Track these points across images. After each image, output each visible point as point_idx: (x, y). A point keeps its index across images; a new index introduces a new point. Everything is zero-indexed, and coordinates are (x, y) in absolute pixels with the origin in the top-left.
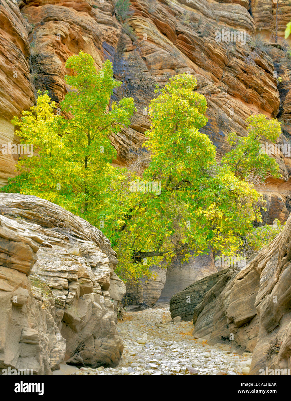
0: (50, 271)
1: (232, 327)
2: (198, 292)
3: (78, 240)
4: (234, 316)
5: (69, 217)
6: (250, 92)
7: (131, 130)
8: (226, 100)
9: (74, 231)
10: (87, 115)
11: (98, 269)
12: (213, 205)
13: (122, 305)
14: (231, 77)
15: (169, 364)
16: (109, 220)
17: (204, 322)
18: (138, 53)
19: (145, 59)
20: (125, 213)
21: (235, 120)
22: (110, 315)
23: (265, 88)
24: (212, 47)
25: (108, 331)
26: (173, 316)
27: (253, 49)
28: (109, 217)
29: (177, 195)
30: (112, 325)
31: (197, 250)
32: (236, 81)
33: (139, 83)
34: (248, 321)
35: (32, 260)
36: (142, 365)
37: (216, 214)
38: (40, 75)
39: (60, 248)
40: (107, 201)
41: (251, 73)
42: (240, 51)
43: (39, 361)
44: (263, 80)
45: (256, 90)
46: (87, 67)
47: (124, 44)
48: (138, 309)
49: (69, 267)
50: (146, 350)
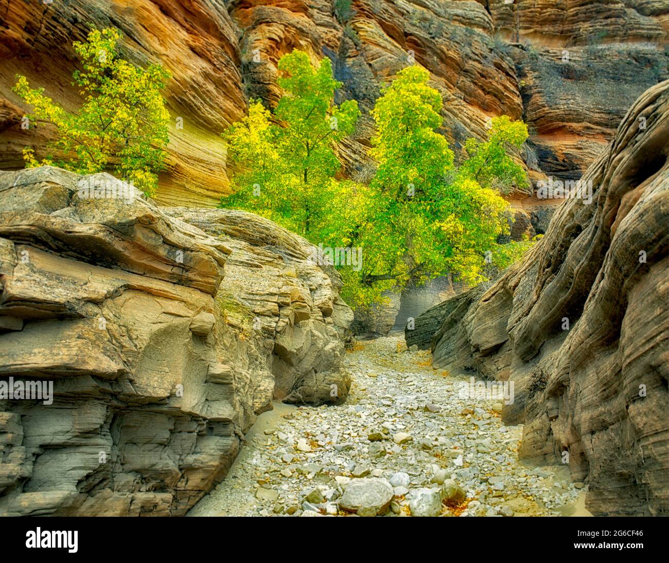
0: (257, 294)
1: (477, 356)
2: (436, 318)
3: (294, 259)
4: (479, 343)
5: (283, 232)
6: (488, 98)
7: (358, 144)
8: (462, 108)
9: (288, 249)
10: (303, 122)
11: (318, 292)
12: (452, 217)
13: (351, 334)
14: (468, 82)
15: (404, 401)
16: (333, 239)
17: (444, 351)
18: (363, 60)
19: (370, 65)
20: (351, 230)
21: (472, 130)
22: (334, 345)
23: (505, 93)
24: (445, 50)
25: (332, 364)
26: (409, 345)
27: (491, 50)
28: (332, 235)
29: (409, 207)
30: (336, 356)
31: (433, 272)
32: (473, 86)
33: (365, 92)
34: (496, 350)
35: (217, 275)
36: (373, 401)
37: (455, 227)
38: (254, 85)
39: (271, 268)
40: (330, 217)
41: (490, 77)
42: (477, 53)
43: (234, 406)
44: (503, 85)
45: (495, 96)
46: (303, 66)
47: (347, 50)
48: (370, 338)
49: (279, 288)
50: (378, 384)
